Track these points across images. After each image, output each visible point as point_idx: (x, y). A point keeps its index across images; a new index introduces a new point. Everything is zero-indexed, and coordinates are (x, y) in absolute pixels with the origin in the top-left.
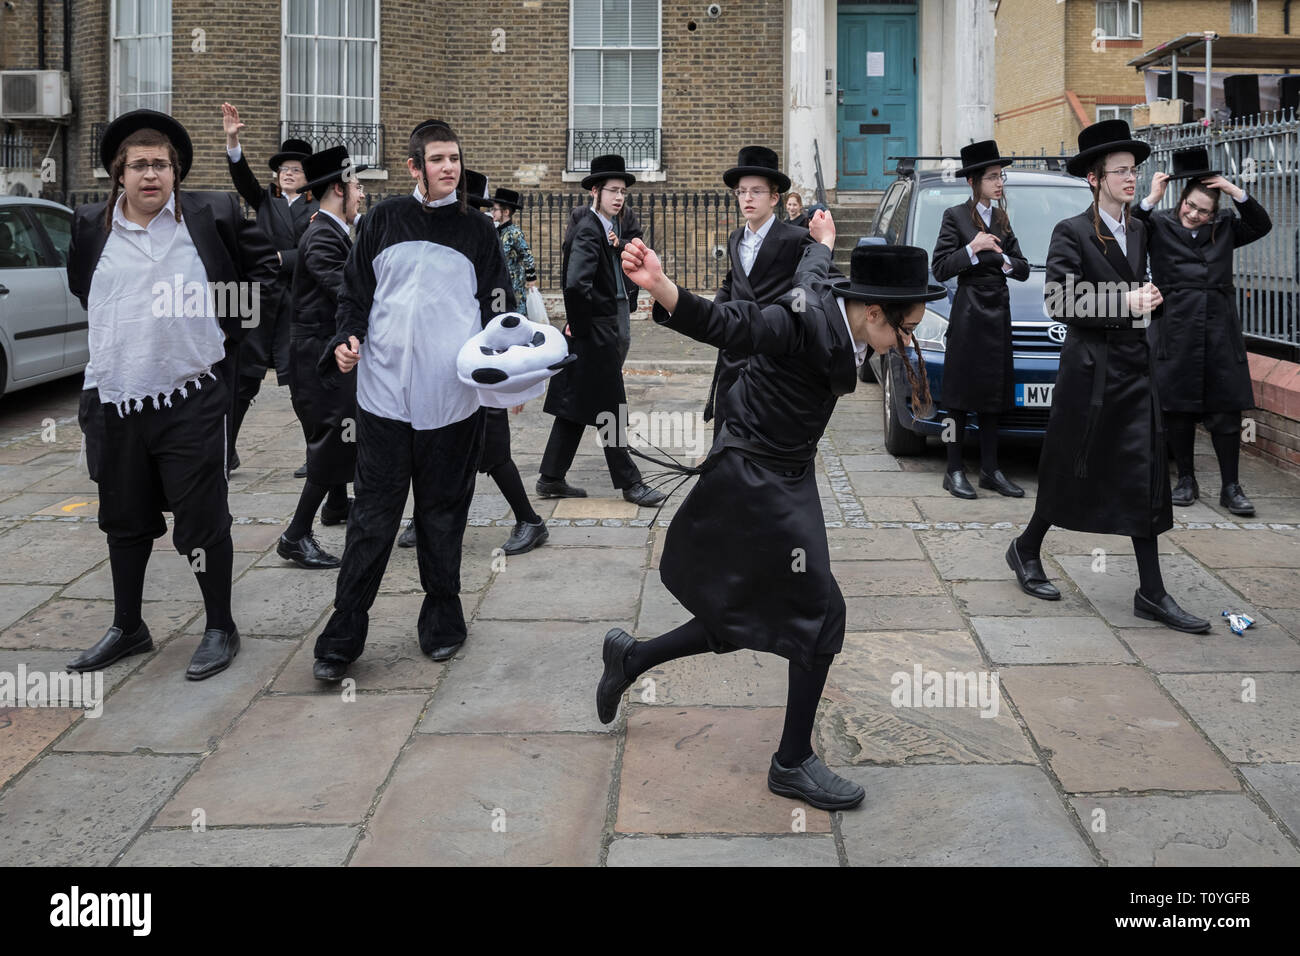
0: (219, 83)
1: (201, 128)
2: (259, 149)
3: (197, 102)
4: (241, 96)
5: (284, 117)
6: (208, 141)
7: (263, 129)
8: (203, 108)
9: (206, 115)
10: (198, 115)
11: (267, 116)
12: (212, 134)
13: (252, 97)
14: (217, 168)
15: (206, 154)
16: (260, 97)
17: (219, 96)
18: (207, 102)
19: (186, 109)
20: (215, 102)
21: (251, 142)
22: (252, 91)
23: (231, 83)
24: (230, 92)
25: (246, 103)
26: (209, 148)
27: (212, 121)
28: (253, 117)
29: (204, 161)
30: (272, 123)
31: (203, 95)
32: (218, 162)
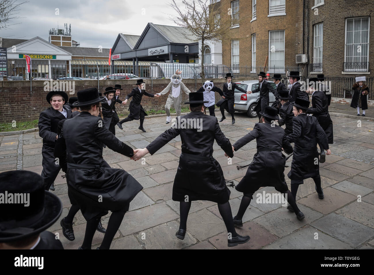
0: (331, 55)
1: (327, 64)
2: (339, 68)
3: (327, 59)
4: (335, 58)
5: (345, 61)
6: (329, 67)
7: (340, 64)
8: (328, 60)
9: (329, 62)
10: (327, 62)
11: (341, 61)
12: (330, 65)
13: (338, 58)
14: (331, 72)
15: (329, 69)
16: (340, 58)
17: (331, 58)
18: (329, 59)
19: (325, 61)
20: (330, 59)
21: (337, 67)
22: (338, 56)
23: (333, 55)
24: (333, 57)
25: (337, 59)
26: (329, 68)
27: (330, 63)
28: (338, 62)
29: (328, 71)
30: (342, 63)
31: (328, 58)
32: (331, 71)
